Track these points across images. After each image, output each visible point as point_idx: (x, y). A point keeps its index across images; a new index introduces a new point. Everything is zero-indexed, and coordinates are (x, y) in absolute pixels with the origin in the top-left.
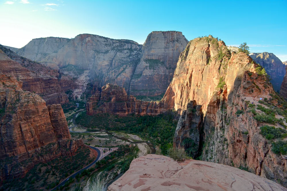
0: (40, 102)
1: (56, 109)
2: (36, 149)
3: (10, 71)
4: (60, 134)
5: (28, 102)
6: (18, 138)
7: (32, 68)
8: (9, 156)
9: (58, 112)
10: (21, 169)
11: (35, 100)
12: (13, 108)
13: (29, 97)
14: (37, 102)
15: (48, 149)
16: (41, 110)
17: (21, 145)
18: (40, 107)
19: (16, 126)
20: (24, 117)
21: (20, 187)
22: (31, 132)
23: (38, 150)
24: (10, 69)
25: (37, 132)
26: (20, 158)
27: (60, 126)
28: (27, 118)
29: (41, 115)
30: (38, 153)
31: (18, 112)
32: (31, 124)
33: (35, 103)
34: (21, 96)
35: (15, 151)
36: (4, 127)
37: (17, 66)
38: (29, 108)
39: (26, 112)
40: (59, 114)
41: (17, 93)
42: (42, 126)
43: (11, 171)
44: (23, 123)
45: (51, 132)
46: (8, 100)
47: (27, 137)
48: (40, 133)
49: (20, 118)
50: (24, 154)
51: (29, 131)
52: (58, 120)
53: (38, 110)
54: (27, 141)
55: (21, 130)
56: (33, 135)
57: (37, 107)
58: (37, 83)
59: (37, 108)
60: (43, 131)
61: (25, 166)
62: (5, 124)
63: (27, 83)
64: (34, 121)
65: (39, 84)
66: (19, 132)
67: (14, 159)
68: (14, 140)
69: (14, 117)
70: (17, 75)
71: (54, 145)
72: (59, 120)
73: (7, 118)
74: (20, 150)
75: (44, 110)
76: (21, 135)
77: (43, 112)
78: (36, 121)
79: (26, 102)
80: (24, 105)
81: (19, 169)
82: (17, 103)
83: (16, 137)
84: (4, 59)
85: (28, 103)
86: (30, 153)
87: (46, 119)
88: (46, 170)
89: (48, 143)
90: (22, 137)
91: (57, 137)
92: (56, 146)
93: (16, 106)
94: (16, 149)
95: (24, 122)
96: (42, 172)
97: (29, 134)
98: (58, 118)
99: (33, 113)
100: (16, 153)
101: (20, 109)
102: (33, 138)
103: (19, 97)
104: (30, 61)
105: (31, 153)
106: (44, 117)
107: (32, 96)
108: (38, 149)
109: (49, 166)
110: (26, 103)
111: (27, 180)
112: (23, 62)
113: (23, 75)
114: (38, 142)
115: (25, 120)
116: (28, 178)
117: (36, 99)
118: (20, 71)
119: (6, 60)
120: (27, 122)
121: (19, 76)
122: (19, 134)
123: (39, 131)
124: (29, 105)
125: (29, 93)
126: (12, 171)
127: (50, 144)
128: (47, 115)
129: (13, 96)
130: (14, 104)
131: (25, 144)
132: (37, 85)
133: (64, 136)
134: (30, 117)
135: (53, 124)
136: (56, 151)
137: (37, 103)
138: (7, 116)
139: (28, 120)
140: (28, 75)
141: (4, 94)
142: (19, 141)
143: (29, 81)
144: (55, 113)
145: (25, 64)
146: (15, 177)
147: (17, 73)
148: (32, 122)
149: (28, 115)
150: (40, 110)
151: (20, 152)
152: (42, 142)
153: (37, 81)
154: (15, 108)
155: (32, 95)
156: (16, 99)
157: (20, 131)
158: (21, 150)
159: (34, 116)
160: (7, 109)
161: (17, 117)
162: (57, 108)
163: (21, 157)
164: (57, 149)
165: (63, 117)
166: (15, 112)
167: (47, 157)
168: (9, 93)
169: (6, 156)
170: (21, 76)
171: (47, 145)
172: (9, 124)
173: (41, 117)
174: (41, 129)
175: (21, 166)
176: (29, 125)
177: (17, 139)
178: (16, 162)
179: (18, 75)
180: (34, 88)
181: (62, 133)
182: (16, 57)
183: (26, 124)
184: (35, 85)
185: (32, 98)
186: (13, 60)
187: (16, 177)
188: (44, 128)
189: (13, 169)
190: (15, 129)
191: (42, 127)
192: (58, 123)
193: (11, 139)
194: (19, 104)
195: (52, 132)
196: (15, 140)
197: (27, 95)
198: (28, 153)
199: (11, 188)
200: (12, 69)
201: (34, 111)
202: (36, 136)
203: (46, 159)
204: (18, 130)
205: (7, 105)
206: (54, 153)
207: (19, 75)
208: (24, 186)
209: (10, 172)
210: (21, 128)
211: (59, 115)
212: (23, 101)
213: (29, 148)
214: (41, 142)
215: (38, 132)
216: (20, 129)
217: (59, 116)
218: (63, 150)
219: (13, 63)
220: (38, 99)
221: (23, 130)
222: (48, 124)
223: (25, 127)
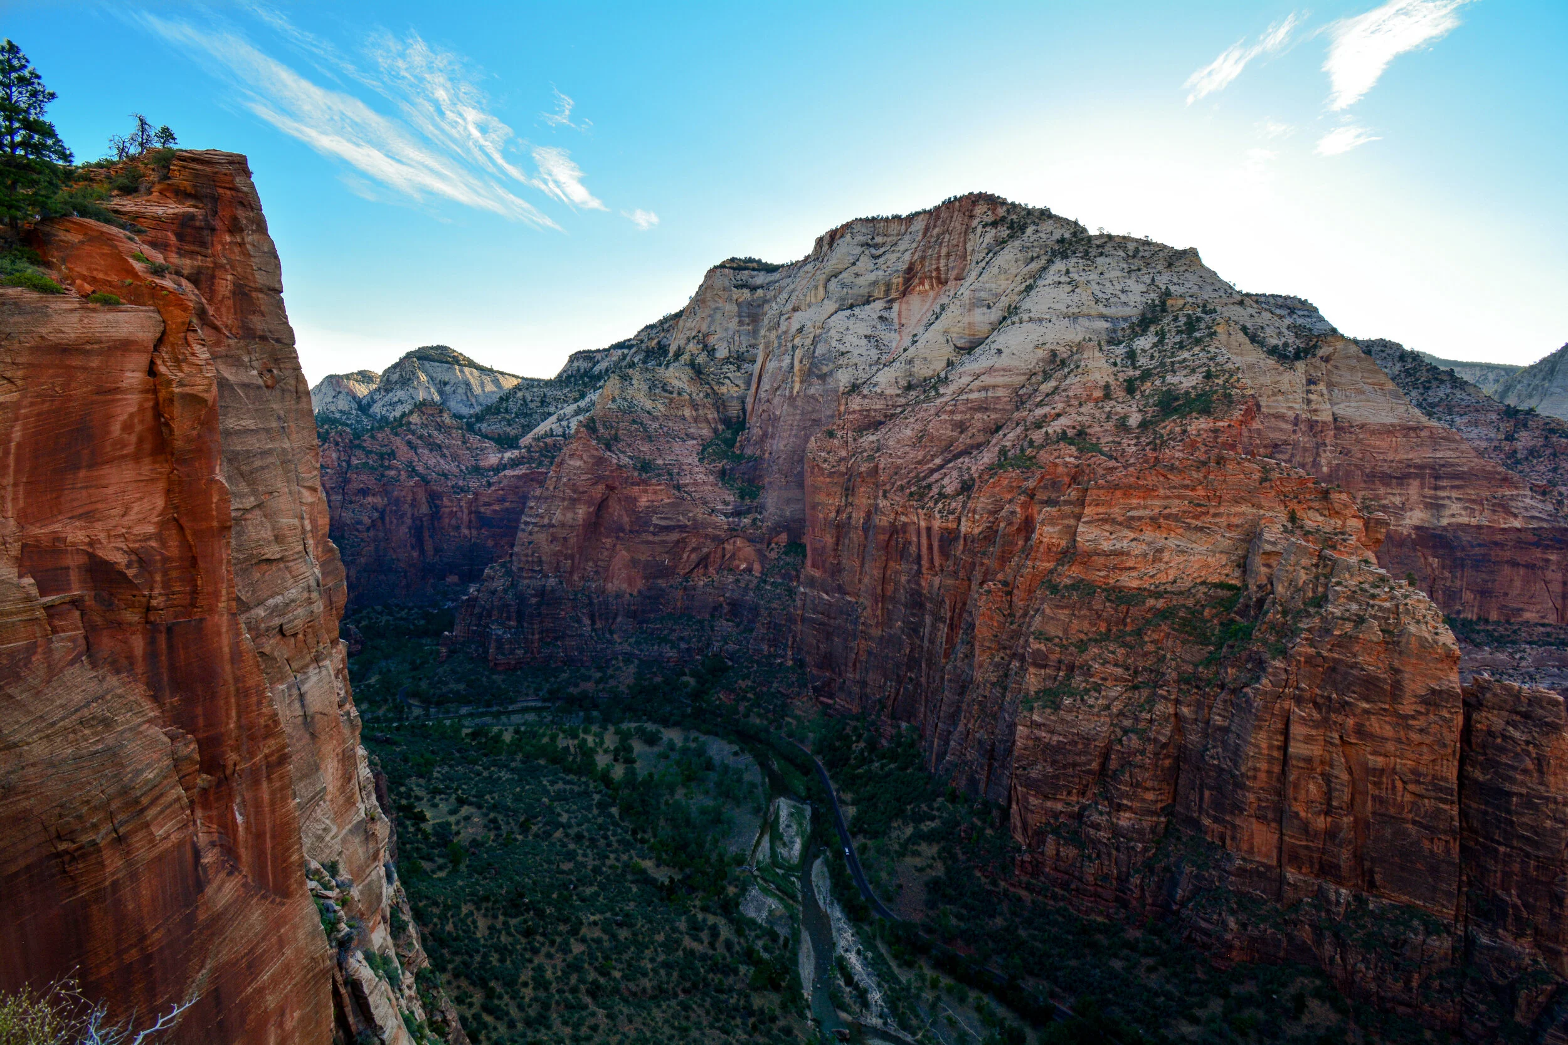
0: (1421, 640)
1: (1518, 718)
2: (1324, 885)
3: (1402, 479)
4: (1499, 892)
5: (1360, 620)
6: (1263, 776)
7: (1555, 470)
8: (1206, 833)
9: (1528, 743)
10: (1224, 924)
11: (1398, 623)
12: (1286, 632)
13: (1373, 597)
14: (1410, 634)
15: (1387, 930)
16: (1415, 685)
17: (1265, 818)
18: (1414, 665)
19: (1268, 717)
20: (1318, 691)
21: (1187, 993)
22: (1327, 778)
23: (1333, 896)
24: (1409, 466)
25: (1359, 799)
26: (1242, 872)
27: (1515, 843)
28: (1329, 699)
29: (1406, 717)
30: (1328, 911)
31: (1300, 654)
32: (1337, 742)
33: (1393, 640)
34: (1338, 584)
35: (1234, 827)
36: (1225, 701)
37: (1449, 454)
38: (1355, 656)
39: (1333, 669)
40: (1528, 754)
41: (1325, 566)
42: (1399, 784)
43: (1189, 900)
44: (1303, 718)
45: (1442, 845)
46: (1280, 589)
47: (1302, 795)
48: (1374, 813)
49: (1297, 688)
50: (1262, 869)
51: (1322, 774)
52: (1510, 794)
53: (1398, 682)
54: (1297, 814)
55: (1285, 748)
56: (1334, 804)
57: (1396, 664)
58: (1547, 561)
59: (1397, 671)
60: (1392, 811)
61: (1244, 926)
62: (1234, 691)
63: (1482, 551)
64: (1360, 731)
65: (1559, 563)
66: (1275, 754)
67: (1217, 860)
68: (1242, 775)
69: (1274, 675)
70: (1437, 498)
71: (1428, 933)
72: (1521, 795)
73: (1249, 666)
74: (1252, 836)
75: (1433, 691)
76: (1277, 769)
77: (1424, 701)
78: (1372, 736)
79: (1348, 619)
80: (1337, 633)
81: (1215, 917)
82: (1309, 615)
83: (1255, 769)
84: (1389, 420)
85: (1356, 627)
86: (1291, 881)
87: (1433, 751)
88: (1328, 1029)
89: (1404, 898)
90: (1279, 780)
91: (1469, 899)
92: (1441, 944)
93: (1301, 625)
94: (1238, 822)
95: (1310, 715)
96: (1305, 1019)
97: (1312, 787)
98: (1512, 780)
99: (1370, 686)
100: (1233, 838)
101: (1312, 645)
102: (1329, 819)
103: (1326, 585)
104: (1553, 431)
105: (1295, 887)
106: (1421, 731)
107: (1393, 598)
108: (1337, 892)
109: (1352, 1025)
110: (1348, 626)
111: (1225, 996)
112: (1510, 438)
113: (1471, 504)
114: (1344, 856)
115: (1316, 705)
116: (1235, 989)
117: (1405, 619)
118: (1457, 483)
119: (1396, 421)
120: (1326, 720)
121: (1443, 506)
122: (1271, 759)
123: (1374, 798)
124: (1357, 638)
125: (1382, 579)
126: (1190, 905)
127: (1409, 910)
128: (1445, 732)
129: (1303, 576)
130: (1299, 615)
131: (1280, 822)
132: (1542, 568)
133: (1518, 918)
134: (1347, 703)
135: (1474, 805)
136: (1429, 977)
137: (1408, 643)
138: (1249, 659)
139: (1333, 715)
140: (1503, 507)
141: (1274, 564)
142: (1263, 795)
143: (1498, 537)
144: (1504, 737)
145: (1519, 445)
146: (1189, 937)
147: (1436, 488)
148: (1349, 736)
149: (1341, 686)
150: (1412, 686)
151: (1252, 847)
152: (1371, 872)
153: (1547, 547)
154: (1294, 632)
155: (1392, 588)
156: (1310, 595)
157: (1279, 748)
158: (1257, 841)
159: (1366, 705)
160: (1264, 627)
161: (1284, 677)
162: (1526, 716)
163: (1245, 870)
164: (1441, 974)
165: (1553, 792)
166: (1284, 653)
167: (1361, 966)
168: (1293, 558)
169: (1196, 824)
170: (1455, 507)
171: (1394, 907)
172: (1246, 694)
173: (1409, 727)
174: (1383, 794)
175: (1233, 912)
176: (1328, 742)
177: (1255, 778)
178: (1220, 879)
179: (1443, 498)
180: (1518, 583)
181: (1510, 896)
182: (1477, 409)
183: (1316, 727)
184: (1527, 566)
185: (1387, 605)
186: (1434, 423)
187: (1195, 940)
188: (1408, 798)
189: (1198, 898)
190: (1260, 728)
191: (1394, 787)
192: (1508, 812)
193: (1236, 765)
194: (1317, 620)
195: (1448, 851)
196: (1248, 778)
197: (1366, 586)
198: (1282, 879)
199: (1162, 969)
200: (1417, 467)
201: (1378, 678)
202: (1347, 820)
203: (1353, 973)
204: (1270, 738)
205: (1267, 612)
206: (1414, 984)
207: (1446, 502)
208: (1203, 1005)
209: (1183, 904)
210: (1286, 733)
211: (1529, 764)
212: (1338, 612)
213: (1295, 859)
214: (1367, 864)
215: (1365, 803)
216: (1281, 738)
217: (1525, 771)
218: (1482, 1007)
219: (1431, 437)
220: (1418, 622)
221: (1291, 750)
222: (1437, 785)
223: (1308, 739)
